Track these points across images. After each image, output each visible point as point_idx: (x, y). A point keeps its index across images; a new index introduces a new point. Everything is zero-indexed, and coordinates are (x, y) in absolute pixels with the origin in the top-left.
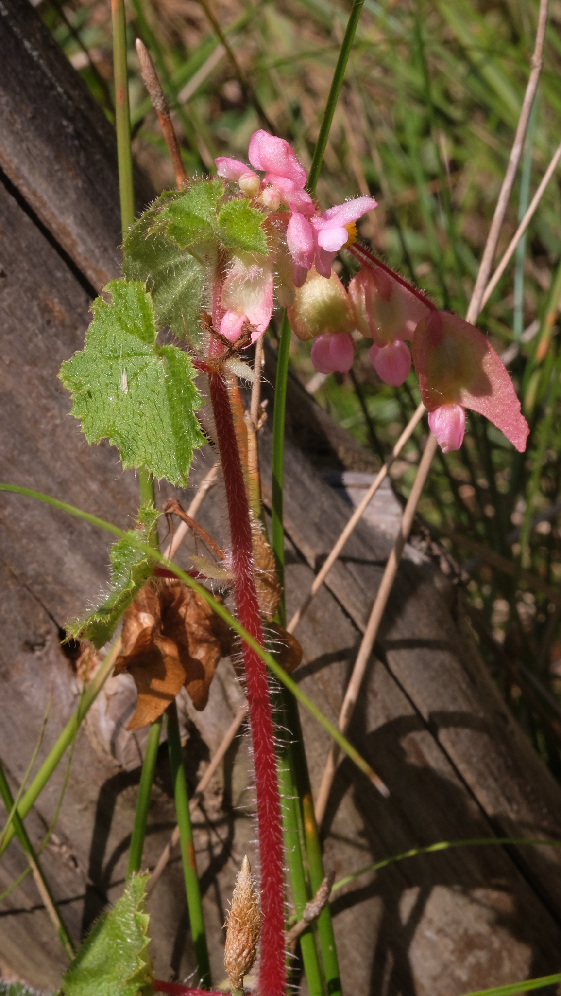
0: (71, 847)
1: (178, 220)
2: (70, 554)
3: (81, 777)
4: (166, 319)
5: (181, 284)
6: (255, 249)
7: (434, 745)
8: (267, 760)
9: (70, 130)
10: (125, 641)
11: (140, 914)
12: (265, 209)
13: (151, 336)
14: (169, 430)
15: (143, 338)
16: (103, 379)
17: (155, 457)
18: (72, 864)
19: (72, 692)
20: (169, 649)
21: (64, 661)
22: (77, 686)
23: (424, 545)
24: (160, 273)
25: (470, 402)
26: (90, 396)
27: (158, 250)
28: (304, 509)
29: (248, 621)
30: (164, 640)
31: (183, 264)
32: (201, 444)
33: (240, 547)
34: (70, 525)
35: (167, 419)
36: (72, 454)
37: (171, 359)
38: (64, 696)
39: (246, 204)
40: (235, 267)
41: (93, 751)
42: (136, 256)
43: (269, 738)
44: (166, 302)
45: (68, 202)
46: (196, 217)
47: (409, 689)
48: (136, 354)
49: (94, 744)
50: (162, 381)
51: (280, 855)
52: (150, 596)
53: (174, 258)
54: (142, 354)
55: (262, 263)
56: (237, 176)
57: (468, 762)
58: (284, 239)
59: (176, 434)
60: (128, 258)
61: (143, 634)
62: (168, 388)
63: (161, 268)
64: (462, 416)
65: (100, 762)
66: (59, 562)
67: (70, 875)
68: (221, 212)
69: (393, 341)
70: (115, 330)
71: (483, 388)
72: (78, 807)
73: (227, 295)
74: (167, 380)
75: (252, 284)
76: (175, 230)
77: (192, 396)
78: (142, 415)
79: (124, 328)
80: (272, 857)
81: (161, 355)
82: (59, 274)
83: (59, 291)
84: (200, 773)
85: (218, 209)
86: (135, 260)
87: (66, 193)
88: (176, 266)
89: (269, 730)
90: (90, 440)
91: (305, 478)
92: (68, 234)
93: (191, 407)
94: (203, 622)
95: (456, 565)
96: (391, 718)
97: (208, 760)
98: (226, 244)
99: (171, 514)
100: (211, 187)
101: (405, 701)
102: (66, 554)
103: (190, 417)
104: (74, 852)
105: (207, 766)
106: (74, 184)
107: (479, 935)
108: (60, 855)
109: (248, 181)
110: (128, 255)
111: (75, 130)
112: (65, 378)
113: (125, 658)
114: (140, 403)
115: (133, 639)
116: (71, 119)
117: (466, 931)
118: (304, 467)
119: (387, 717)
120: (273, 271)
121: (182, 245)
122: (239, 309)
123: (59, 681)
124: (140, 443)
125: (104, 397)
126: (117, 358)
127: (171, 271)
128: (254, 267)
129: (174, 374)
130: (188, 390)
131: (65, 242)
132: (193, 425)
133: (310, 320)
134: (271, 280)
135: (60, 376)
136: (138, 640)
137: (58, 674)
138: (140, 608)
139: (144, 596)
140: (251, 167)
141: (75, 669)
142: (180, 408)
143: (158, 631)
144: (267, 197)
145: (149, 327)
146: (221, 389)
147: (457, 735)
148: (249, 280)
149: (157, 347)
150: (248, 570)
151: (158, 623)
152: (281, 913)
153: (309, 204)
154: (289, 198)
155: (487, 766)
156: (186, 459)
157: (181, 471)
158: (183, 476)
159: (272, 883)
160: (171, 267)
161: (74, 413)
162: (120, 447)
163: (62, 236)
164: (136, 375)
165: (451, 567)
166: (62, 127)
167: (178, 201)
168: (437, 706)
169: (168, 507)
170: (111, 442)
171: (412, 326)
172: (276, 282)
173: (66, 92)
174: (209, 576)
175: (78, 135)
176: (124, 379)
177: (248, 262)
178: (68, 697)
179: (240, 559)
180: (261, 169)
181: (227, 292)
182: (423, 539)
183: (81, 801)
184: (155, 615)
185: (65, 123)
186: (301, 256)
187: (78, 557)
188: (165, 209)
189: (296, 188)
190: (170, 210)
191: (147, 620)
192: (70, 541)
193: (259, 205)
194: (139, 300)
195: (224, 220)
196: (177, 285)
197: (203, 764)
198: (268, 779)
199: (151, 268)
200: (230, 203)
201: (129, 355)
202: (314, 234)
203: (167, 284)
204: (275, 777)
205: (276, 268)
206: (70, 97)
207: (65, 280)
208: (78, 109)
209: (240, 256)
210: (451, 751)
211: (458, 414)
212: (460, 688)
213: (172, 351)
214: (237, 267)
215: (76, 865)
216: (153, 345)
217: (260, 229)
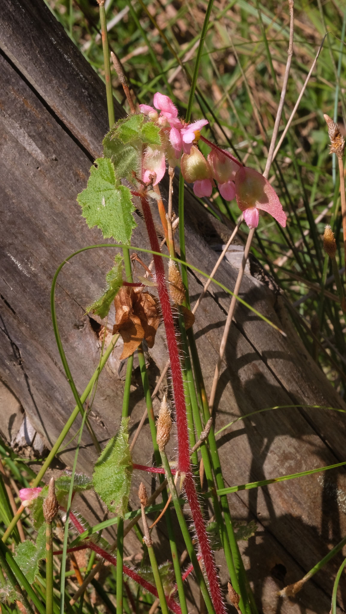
0: (101, 417)
1: (125, 132)
2: (92, 284)
3: (102, 385)
4: (124, 174)
5: (129, 160)
6: (156, 143)
7: (265, 367)
8: (176, 365)
9: (86, 93)
10: (116, 319)
11: (124, 434)
12: (160, 126)
13: (114, 181)
14: (122, 221)
15: (111, 183)
16: (95, 200)
17: (117, 233)
18: (101, 425)
19: (97, 347)
20: (136, 321)
21: (93, 333)
22: (99, 344)
23: (260, 276)
24: (120, 155)
25: (259, 206)
26: (90, 208)
27: (118, 145)
28: (200, 261)
29: (164, 305)
30: (134, 317)
31: (130, 150)
32: (135, 227)
33: (159, 272)
34: (92, 271)
35: (121, 217)
36: (91, 239)
37: (122, 191)
38: (93, 349)
39: (153, 124)
40: (148, 151)
41: (107, 373)
42: (109, 147)
43: (176, 355)
44: (123, 167)
45: (85, 126)
46: (133, 130)
47: (252, 342)
48: (108, 190)
49: (108, 370)
50: (119, 200)
51: (184, 407)
52: (127, 298)
53: (126, 148)
54: (111, 189)
55: (159, 149)
56: (148, 112)
57: (282, 375)
58: (169, 138)
59: (125, 223)
60: (106, 149)
61: (125, 315)
62: (122, 203)
63: (120, 152)
64: (257, 213)
65: (111, 378)
66: (88, 288)
67: (101, 430)
68: (143, 128)
69: (227, 181)
70: (100, 179)
71: (265, 200)
72: (102, 398)
73: (146, 163)
74: (121, 200)
75: (157, 158)
76: (122, 136)
77: (131, 206)
78: (111, 215)
79: (103, 178)
80: (180, 408)
81: (118, 189)
82: (82, 159)
83: (82, 166)
84: (156, 381)
85: (141, 127)
86: (109, 149)
87: (84, 122)
88: (127, 152)
89: (176, 352)
90: (90, 227)
91: (201, 247)
92: (86, 141)
93: (130, 211)
94: (151, 308)
95: (277, 286)
96: (244, 355)
97: (159, 375)
98: (143, 141)
99: (134, 260)
100: (139, 117)
101: (251, 347)
102: (90, 284)
103: (130, 215)
104: (102, 420)
105: (159, 378)
106: (88, 118)
107: (290, 453)
108: (96, 421)
109: (152, 114)
110: (105, 147)
111: (88, 94)
112: (80, 201)
113: (117, 326)
114: (111, 210)
115: (120, 318)
116: (86, 89)
117: (284, 451)
118: (200, 242)
119: (242, 354)
120: (165, 152)
121: (125, 142)
122: (151, 169)
123: (91, 342)
124: (110, 227)
125: (95, 208)
126: (100, 191)
127: (124, 154)
128: (157, 151)
129: (124, 197)
130: (129, 204)
131: (85, 144)
132: (132, 219)
133: (191, 174)
134: (164, 156)
135: (77, 200)
136: (122, 317)
137: (90, 338)
138: (122, 303)
139: (124, 298)
140: (154, 108)
141: (98, 337)
142: (126, 212)
143: (131, 313)
144: (160, 121)
145: (113, 177)
146: (146, 204)
147: (277, 362)
148: (154, 157)
149: (117, 186)
150: (163, 282)
151: (131, 309)
152: (186, 433)
153: (179, 123)
154: (170, 121)
155: (292, 376)
156: (129, 233)
157: (128, 238)
158: (128, 241)
159: (181, 419)
160: (124, 152)
161: (83, 215)
162: (102, 229)
163: (83, 141)
164: (108, 198)
165: (274, 286)
166: (82, 92)
167: (125, 123)
168: (267, 349)
169: (133, 257)
170: (98, 227)
171: (234, 173)
172: (166, 157)
173: (84, 77)
174: (146, 285)
175: (90, 96)
176: (104, 200)
177: (154, 149)
178: (95, 349)
179: (159, 277)
180: (159, 109)
181: (146, 162)
182: (260, 274)
183: (103, 396)
184: (129, 306)
185: (83, 91)
186: (176, 145)
187: (96, 285)
188: (119, 127)
189: (173, 117)
190: (122, 127)
191: (126, 309)
192: (92, 278)
193: (158, 124)
194: (109, 166)
195: (144, 131)
196: (128, 159)
197: (157, 377)
198: (176, 374)
199: (116, 153)
200: (146, 124)
201: (105, 190)
202: (181, 136)
203: (123, 159)
204: (180, 373)
205: (166, 151)
206: (86, 79)
207: (85, 161)
208: (90, 84)
209: (150, 147)
210: (274, 370)
211: (255, 212)
212: (278, 341)
213: (123, 188)
214: (149, 151)
215: (104, 425)
216: (115, 185)
217: (158, 135)
